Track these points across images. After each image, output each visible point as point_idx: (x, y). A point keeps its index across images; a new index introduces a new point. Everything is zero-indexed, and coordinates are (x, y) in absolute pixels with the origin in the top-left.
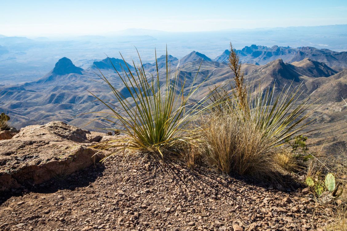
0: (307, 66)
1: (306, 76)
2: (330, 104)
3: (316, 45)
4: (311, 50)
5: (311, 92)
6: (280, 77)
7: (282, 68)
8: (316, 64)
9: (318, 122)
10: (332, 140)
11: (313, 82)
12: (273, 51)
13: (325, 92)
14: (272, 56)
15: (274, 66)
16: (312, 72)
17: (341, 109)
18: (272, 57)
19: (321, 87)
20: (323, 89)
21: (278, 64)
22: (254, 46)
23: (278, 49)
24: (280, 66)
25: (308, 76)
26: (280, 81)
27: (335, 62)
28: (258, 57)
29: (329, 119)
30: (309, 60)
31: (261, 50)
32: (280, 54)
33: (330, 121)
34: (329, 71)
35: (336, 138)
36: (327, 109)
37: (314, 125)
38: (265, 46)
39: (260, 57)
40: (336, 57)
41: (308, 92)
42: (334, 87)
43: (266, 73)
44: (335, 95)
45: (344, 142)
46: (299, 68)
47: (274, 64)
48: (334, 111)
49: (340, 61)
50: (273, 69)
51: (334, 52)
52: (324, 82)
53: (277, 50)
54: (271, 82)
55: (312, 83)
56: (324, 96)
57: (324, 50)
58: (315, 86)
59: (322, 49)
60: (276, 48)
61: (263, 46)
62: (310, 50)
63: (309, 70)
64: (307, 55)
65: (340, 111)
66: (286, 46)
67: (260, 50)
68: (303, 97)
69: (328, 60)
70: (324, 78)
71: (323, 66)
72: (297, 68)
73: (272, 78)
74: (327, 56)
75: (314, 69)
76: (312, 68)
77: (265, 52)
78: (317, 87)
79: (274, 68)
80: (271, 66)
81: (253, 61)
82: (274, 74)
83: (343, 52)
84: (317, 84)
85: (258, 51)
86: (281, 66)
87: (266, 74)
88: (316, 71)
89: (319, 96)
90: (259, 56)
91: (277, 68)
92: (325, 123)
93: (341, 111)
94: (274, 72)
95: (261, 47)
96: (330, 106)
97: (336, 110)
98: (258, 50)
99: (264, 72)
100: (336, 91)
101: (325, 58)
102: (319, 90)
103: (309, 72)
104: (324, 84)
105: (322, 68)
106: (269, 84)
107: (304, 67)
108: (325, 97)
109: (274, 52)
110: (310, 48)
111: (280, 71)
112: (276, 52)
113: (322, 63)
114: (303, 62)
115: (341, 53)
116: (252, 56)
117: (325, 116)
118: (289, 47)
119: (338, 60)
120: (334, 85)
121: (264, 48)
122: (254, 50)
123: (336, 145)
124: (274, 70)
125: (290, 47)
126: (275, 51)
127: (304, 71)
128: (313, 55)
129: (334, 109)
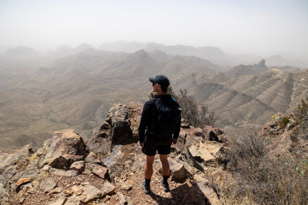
54: (140, 63)
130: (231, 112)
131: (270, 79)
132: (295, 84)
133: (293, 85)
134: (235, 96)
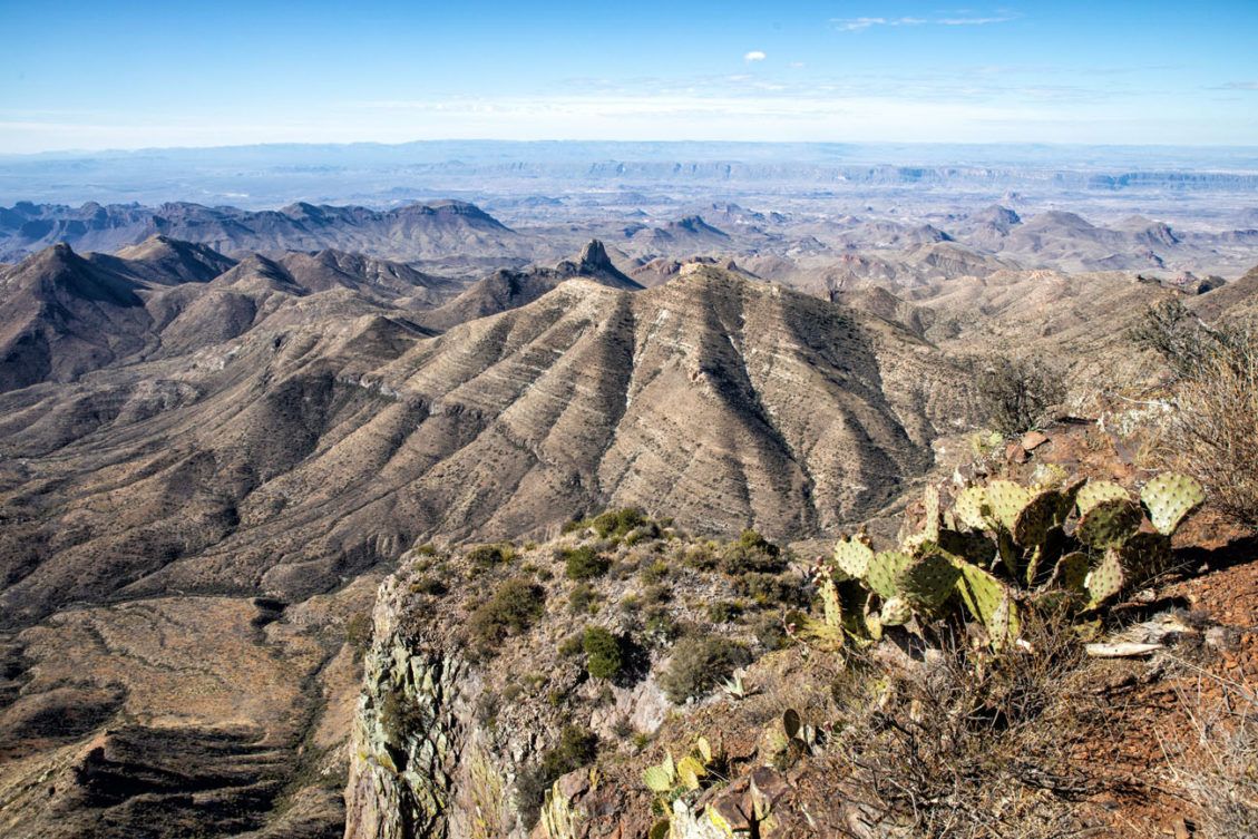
0: (157, 256)
1: (158, 282)
2: (200, 354)
3: (219, 196)
4: (188, 210)
5: (164, 325)
6: (64, 297)
7: (69, 270)
8: (183, 249)
9: (168, 408)
10: (187, 451)
11: (166, 300)
12: (86, 218)
13: (197, 322)
14: (86, 232)
15: (40, 267)
16: (173, 271)
17: (222, 363)
18: (88, 234)
19: (188, 309)
20: (193, 315)
21: (53, 259)
22: (25, 206)
23: (102, 213)
24: (59, 263)
25: (163, 283)
26: (69, 308)
27: (247, 237)
28: (44, 239)
29: (194, 394)
30: (162, 239)
31: (51, 217)
32: (109, 226)
33: (198, 400)
34: (218, 263)
35: (195, 444)
36: (195, 366)
37: (158, 418)
38: (63, 204)
39: (50, 236)
40: (248, 224)
41: (155, 327)
42: (218, 306)
43: (18, 288)
44: (222, 326)
45: (211, 451)
46: (134, 265)
47: (41, 259)
48: (208, 369)
49: (260, 235)
50: (39, 276)
51: (247, 213)
52: (193, 296)
53: (97, 215)
54: (37, 313)
55: (163, 301)
56: (196, 331)
57: (222, 211)
58: (171, 309)
59: (217, 207)
60: (95, 211)
61: (56, 204)
62: (184, 210)
63: (165, 266)
64: (175, 225)
65: (221, 368)
66: (130, 203)
67: (48, 218)
68: (141, 344)
69: (229, 235)
70: (193, 285)
71: (201, 253)
72: (130, 262)
73: (39, 302)
74: (225, 224)
75: (177, 262)
76: (172, 260)
77: (63, 223)
78: (179, 310)
79: (42, 271)
80: (33, 267)
81: (24, 251)
82: (44, 290)
83: (261, 213)
84: (176, 303)
85: (37, 220)
86: (65, 265)
87: (20, 292)
88: (183, 268)
89: (184, 334)
90: (44, 235)
91: (53, 272)
92: (186, 406)
93: (225, 366)
94: (43, 282)
95: (48, 207)
96: (201, 359)
97: (213, 368)
98: (41, 218)
99: (13, 285)
100: (222, 315)
101: (221, 229)
102: (183, 317)
103: (164, 272)
104: (194, 301)
105: (200, 257)
106: (31, 319)
107: (148, 258)
108: (197, 336)
109: (90, 221)
110: (184, 205)
111: (62, 279)
112: (95, 222)
113: (198, 244)
114: (145, 248)
115: (258, 215)
116: (24, 235)
117: (185, 389)
118: (136, 203)
119: (254, 232)
120: (216, 300)
121: (60, 210)
122: (30, 218)
123: (192, 463)
124: (42, 277)
125: (140, 203)
126: (92, 217)
127: (152, 271)
128: (191, 224)
129: (208, 365)
130: (394, 502)
131: (557, 326)
132: (639, 335)
133: (633, 341)
134: (422, 421)
